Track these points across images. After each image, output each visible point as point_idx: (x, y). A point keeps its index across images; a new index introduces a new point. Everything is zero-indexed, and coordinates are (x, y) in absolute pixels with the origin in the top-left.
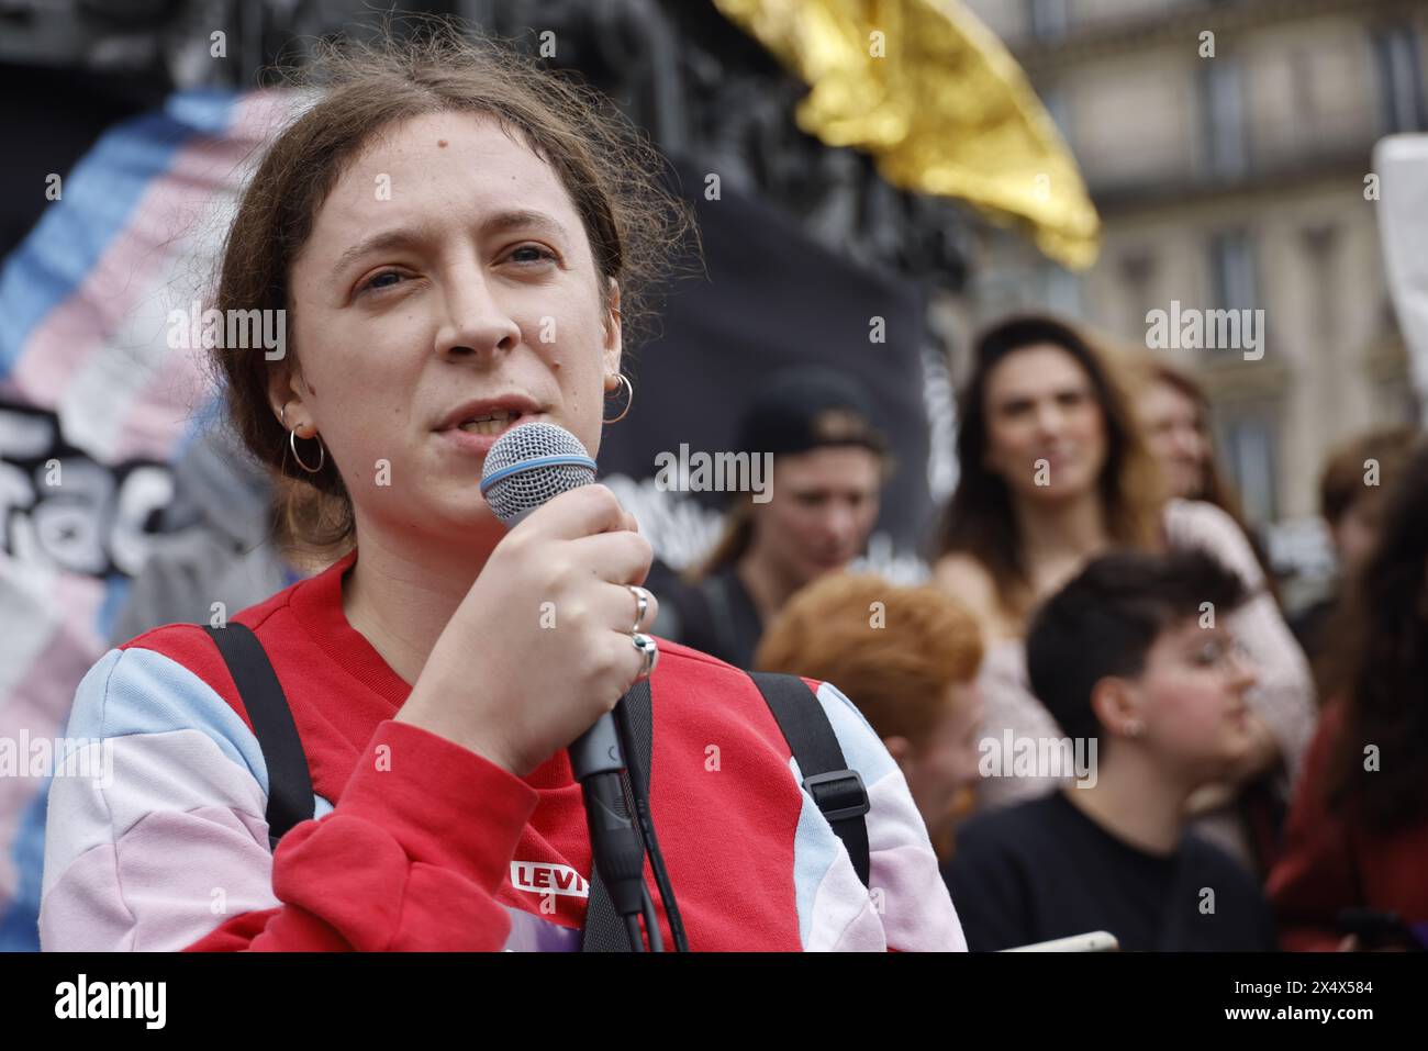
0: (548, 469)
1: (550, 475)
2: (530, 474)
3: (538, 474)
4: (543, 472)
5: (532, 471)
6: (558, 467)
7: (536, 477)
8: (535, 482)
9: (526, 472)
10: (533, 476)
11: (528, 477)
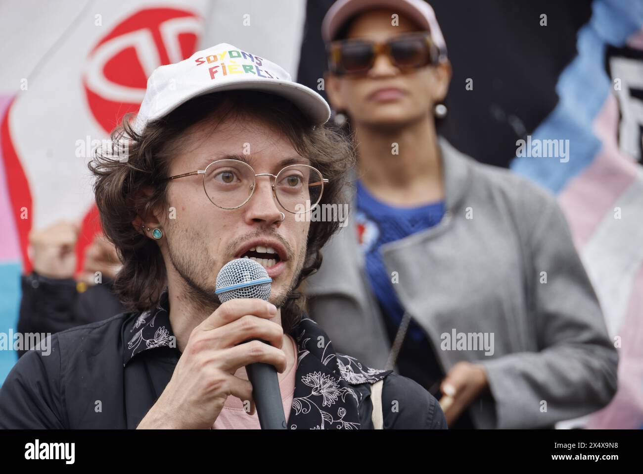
0: (255, 286)
1: (256, 289)
2: (246, 289)
3: (250, 289)
4: (253, 288)
5: (247, 287)
6: (259, 285)
7: (250, 290)
8: (248, 293)
9: (245, 288)
10: (248, 290)
11: (245, 290)
